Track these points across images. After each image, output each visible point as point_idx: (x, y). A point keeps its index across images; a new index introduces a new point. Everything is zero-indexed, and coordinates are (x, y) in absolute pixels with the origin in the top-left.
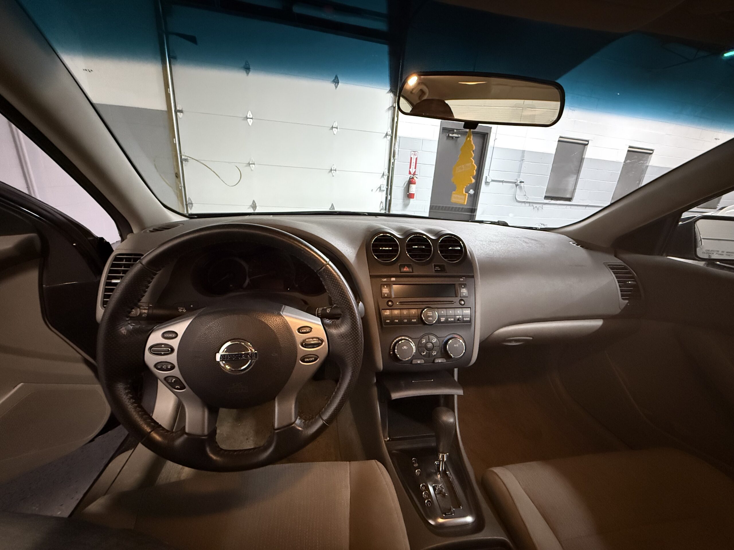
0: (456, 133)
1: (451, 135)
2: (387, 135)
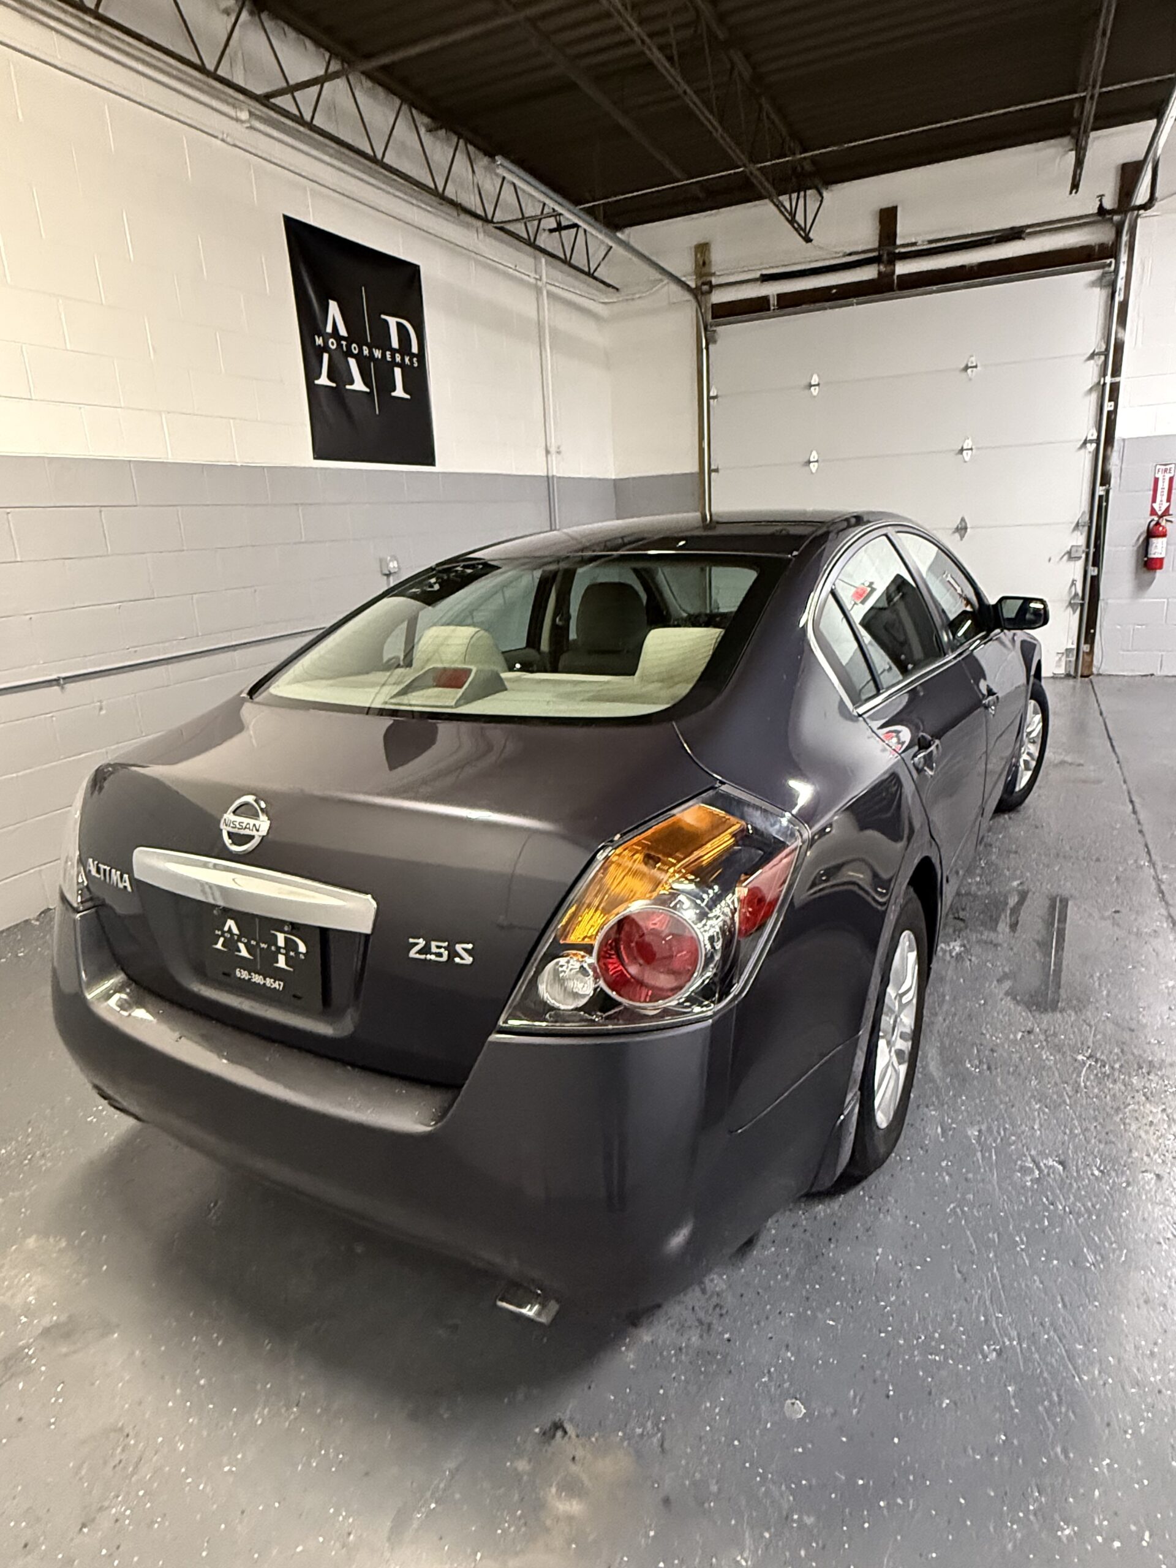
2: (1083, 444)
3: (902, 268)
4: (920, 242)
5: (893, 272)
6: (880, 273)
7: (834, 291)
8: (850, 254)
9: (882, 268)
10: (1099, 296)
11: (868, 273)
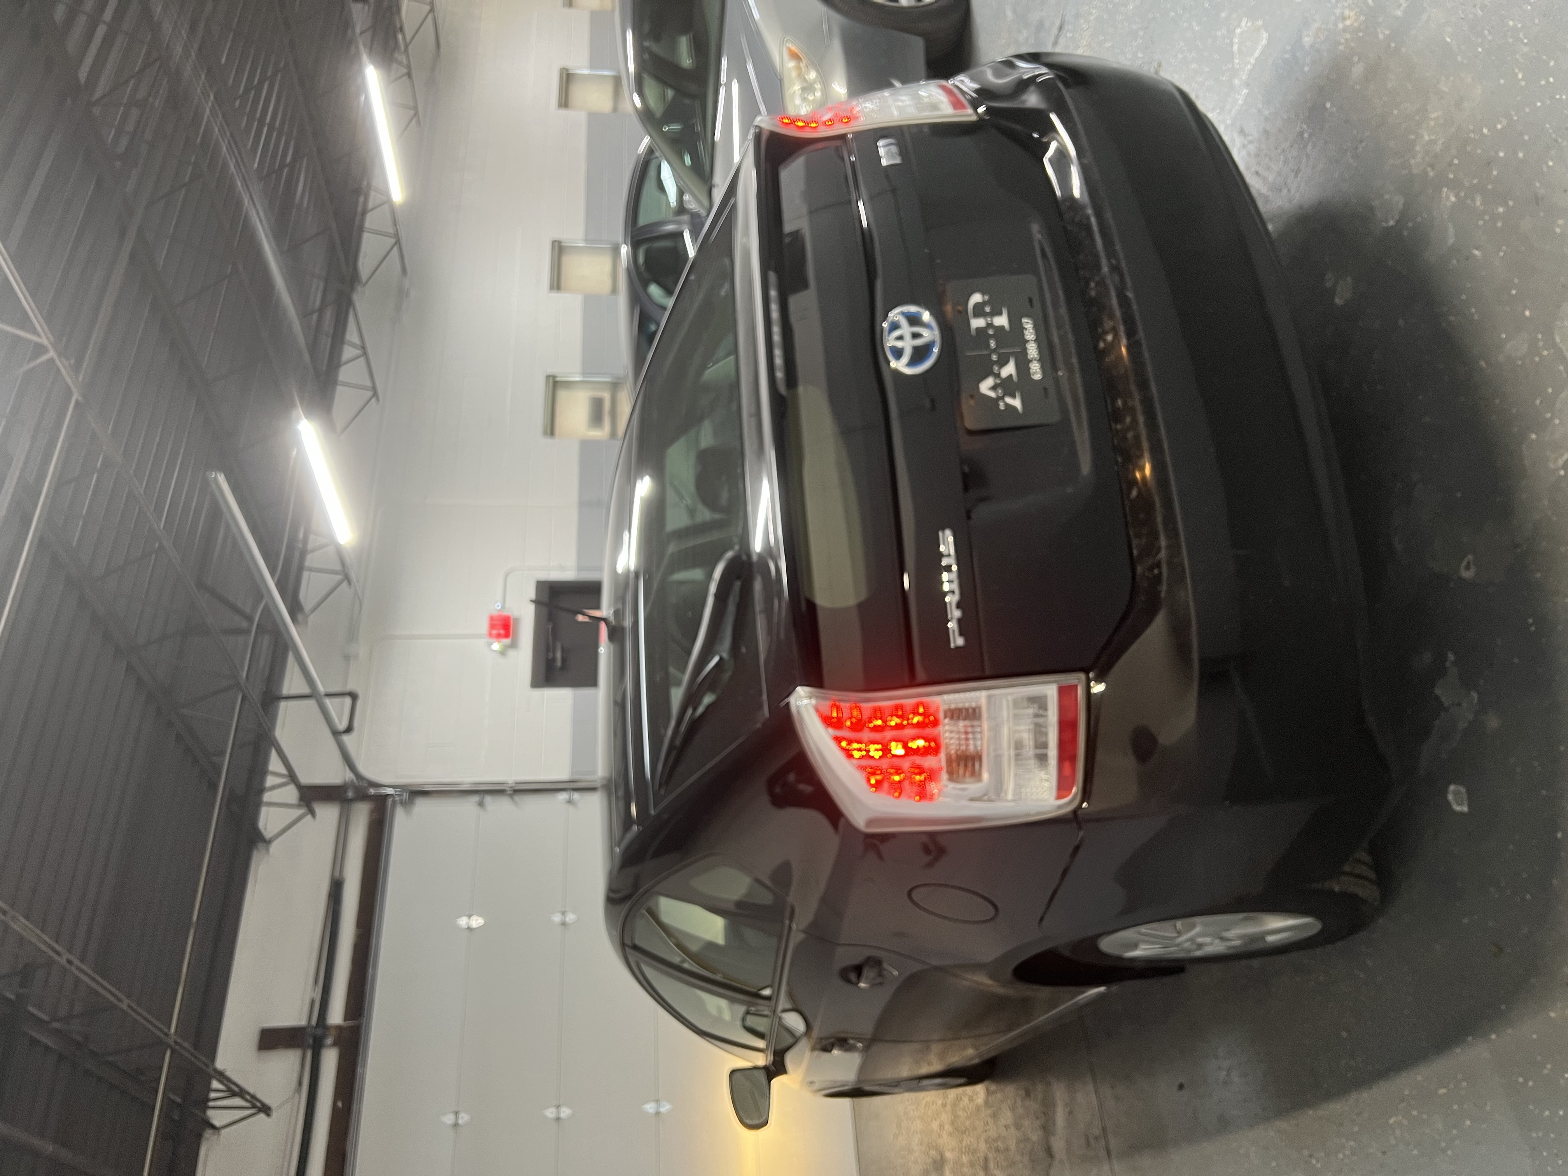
0: (554, 652)
1: (559, 663)
2: (570, 802)
3: (336, 1016)
4: (315, 995)
5: (339, 1028)
6: (335, 1044)
7: (340, 1104)
8: (300, 1084)
9: (329, 1041)
10: (422, 805)
11: (330, 1059)
